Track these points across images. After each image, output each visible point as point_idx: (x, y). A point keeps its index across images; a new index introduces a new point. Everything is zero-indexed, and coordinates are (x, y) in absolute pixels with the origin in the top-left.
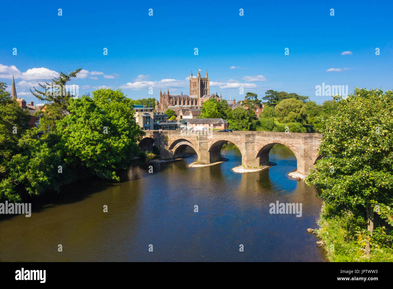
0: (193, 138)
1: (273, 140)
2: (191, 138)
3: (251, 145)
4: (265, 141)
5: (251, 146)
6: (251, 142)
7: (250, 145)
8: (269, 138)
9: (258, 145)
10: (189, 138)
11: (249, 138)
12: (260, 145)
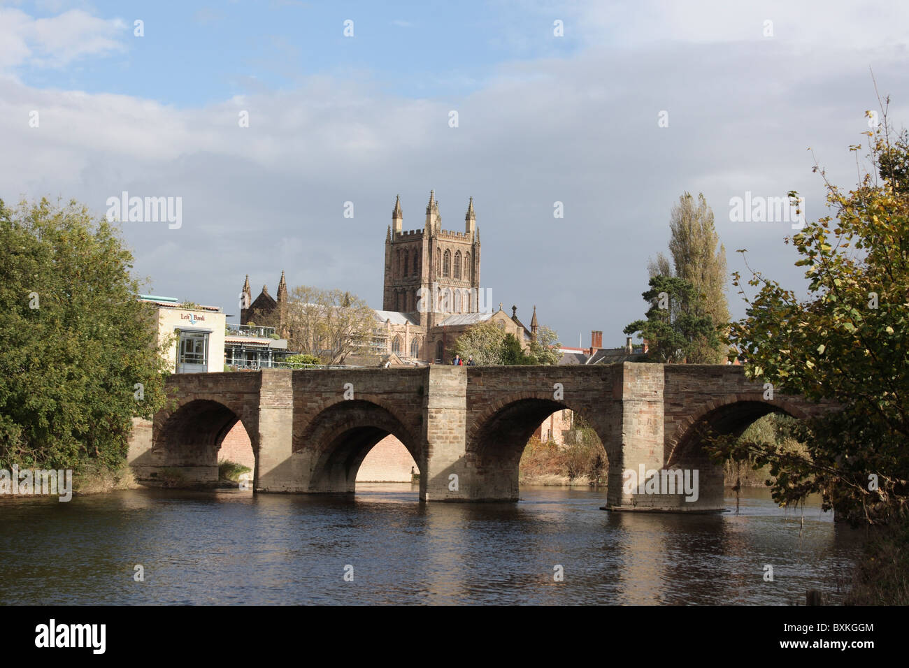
0: (403, 396)
1: (737, 389)
2: (397, 396)
3: (647, 413)
4: (706, 397)
5: (645, 417)
6: (648, 399)
7: (641, 412)
8: (721, 381)
9: (674, 414)
10: (385, 396)
11: (638, 382)
12: (685, 411)
